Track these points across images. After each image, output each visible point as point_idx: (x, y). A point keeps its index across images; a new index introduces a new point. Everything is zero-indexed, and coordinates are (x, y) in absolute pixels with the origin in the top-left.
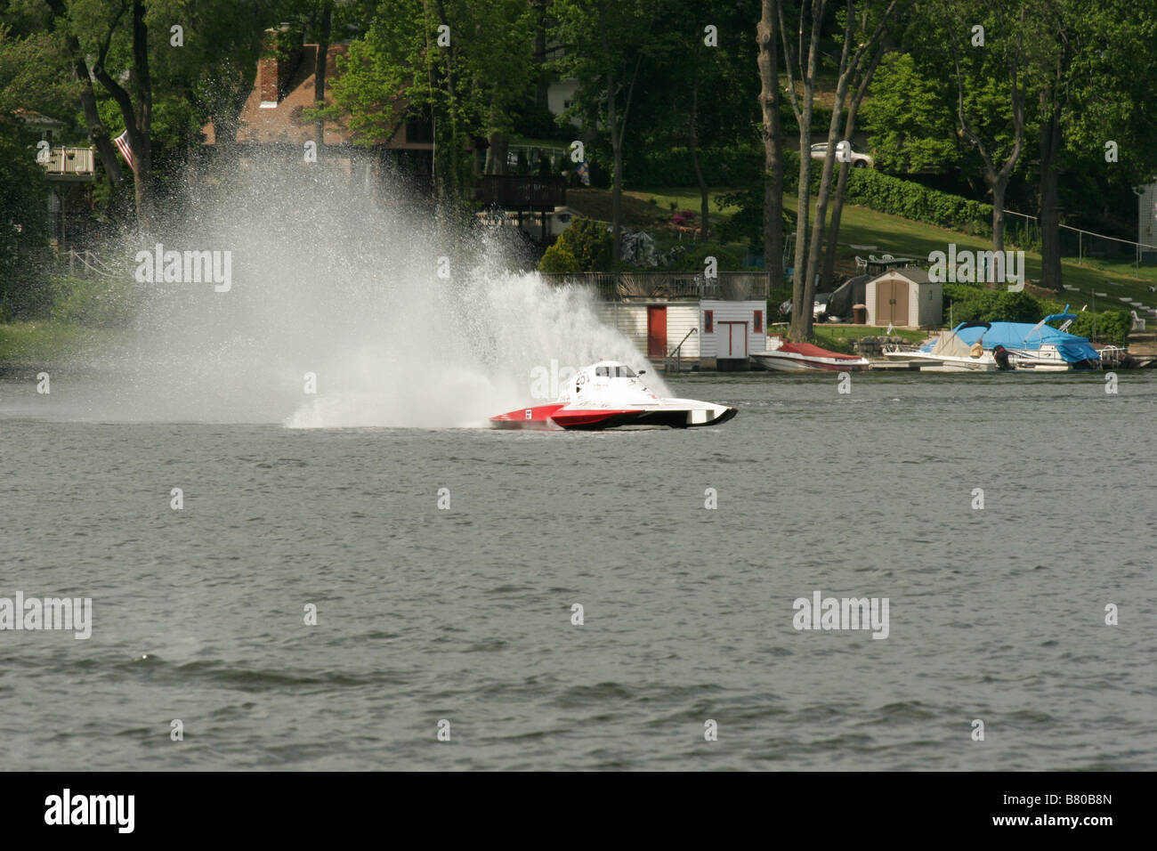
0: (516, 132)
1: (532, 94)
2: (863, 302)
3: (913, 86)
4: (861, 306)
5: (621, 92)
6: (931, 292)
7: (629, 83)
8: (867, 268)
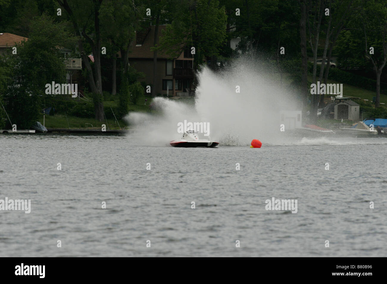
0: (220, 55)
1: (225, 42)
2: (333, 111)
3: (350, 41)
4: (333, 113)
5: (255, 42)
6: (356, 108)
7: (257, 39)
8: (335, 100)
